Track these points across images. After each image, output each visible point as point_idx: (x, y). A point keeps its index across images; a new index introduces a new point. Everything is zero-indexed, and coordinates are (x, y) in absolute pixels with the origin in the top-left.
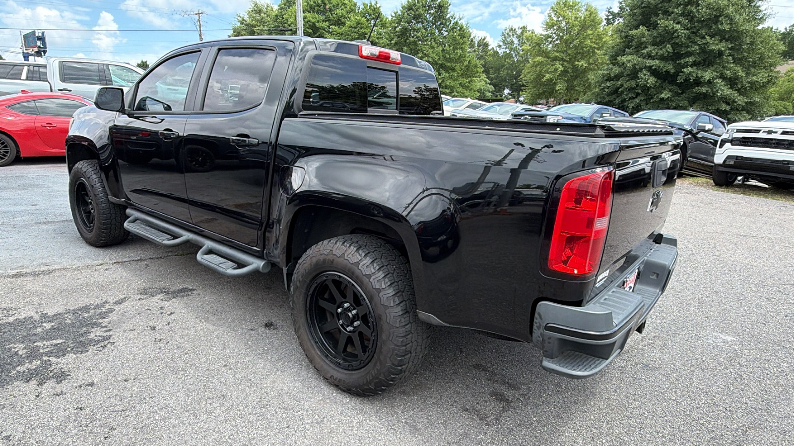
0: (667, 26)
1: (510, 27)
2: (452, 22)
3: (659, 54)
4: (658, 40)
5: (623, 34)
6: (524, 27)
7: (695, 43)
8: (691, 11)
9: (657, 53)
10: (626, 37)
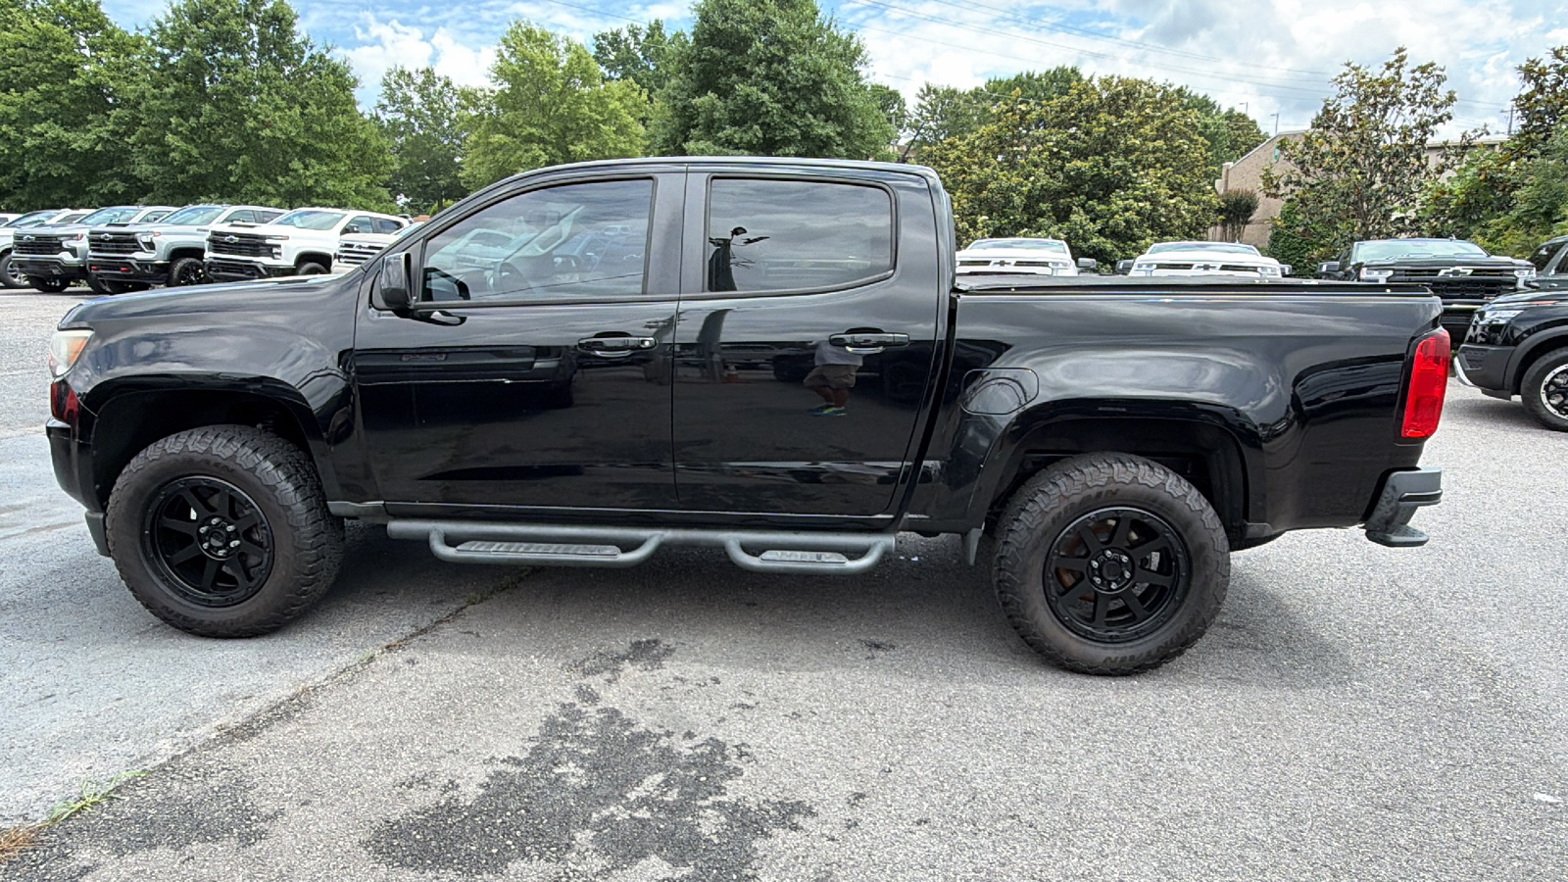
0: (748, 95)
1: (399, 69)
2: (307, 55)
3: (745, 140)
4: (737, 116)
5: (679, 104)
6: (428, 70)
7: (792, 123)
8: (779, 73)
9: (741, 138)
10: (685, 108)
